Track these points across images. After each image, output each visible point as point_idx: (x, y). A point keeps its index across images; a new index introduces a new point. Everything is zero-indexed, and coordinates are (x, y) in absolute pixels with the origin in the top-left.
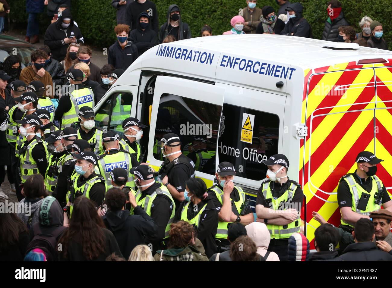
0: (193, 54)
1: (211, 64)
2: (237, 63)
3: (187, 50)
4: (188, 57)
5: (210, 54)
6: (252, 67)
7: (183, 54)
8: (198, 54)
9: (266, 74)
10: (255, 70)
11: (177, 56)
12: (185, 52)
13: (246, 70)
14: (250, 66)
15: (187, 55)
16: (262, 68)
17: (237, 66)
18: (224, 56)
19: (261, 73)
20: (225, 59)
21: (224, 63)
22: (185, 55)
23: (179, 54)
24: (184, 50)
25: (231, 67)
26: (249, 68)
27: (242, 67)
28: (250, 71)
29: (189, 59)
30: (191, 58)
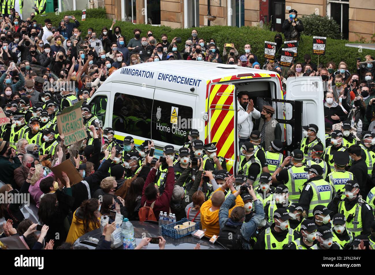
0: (142, 72)
1: (152, 78)
2: (168, 78)
3: (138, 71)
4: (139, 74)
5: (152, 73)
6: (176, 79)
7: (136, 73)
8: (144, 73)
9: (184, 84)
10: (178, 81)
11: (133, 74)
12: (137, 72)
13: (173, 82)
14: (175, 79)
15: (138, 73)
16: (182, 80)
17: (167, 79)
18: (160, 74)
19: (181, 83)
20: (160, 75)
21: (160, 78)
22: (137, 73)
23: (134, 73)
24: (137, 70)
25: (164, 80)
26: (174, 80)
27: (170, 80)
28: (175, 82)
29: (139, 76)
30: (140, 75)
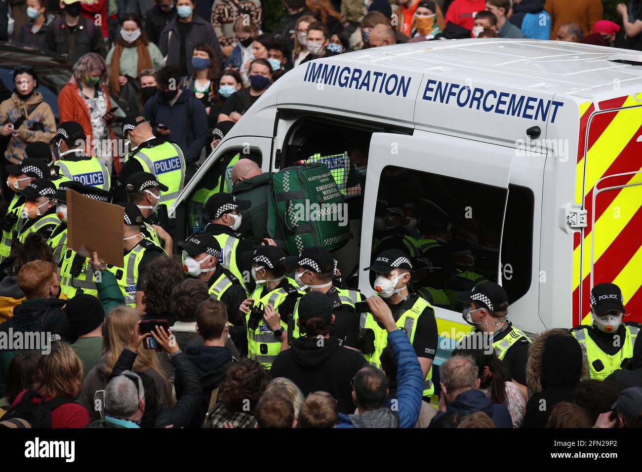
0: (373, 78)
1: (405, 95)
2: (454, 94)
3: (360, 71)
4: (363, 84)
5: (403, 78)
7: (353, 79)
8: (380, 78)
9: (508, 113)
10: (488, 106)
11: (343, 81)
12: (357, 75)
13: (471, 107)
14: (478, 100)
15: (361, 80)
16: (500, 102)
17: (453, 99)
18: (430, 82)
19: (497, 111)
20: (431, 86)
21: (429, 94)
22: (357, 80)
23: (347, 78)
24: (356, 70)
25: (442, 101)
26: (475, 103)
27: (462, 100)
28: (478, 108)
29: (364, 88)
30: (367, 85)
